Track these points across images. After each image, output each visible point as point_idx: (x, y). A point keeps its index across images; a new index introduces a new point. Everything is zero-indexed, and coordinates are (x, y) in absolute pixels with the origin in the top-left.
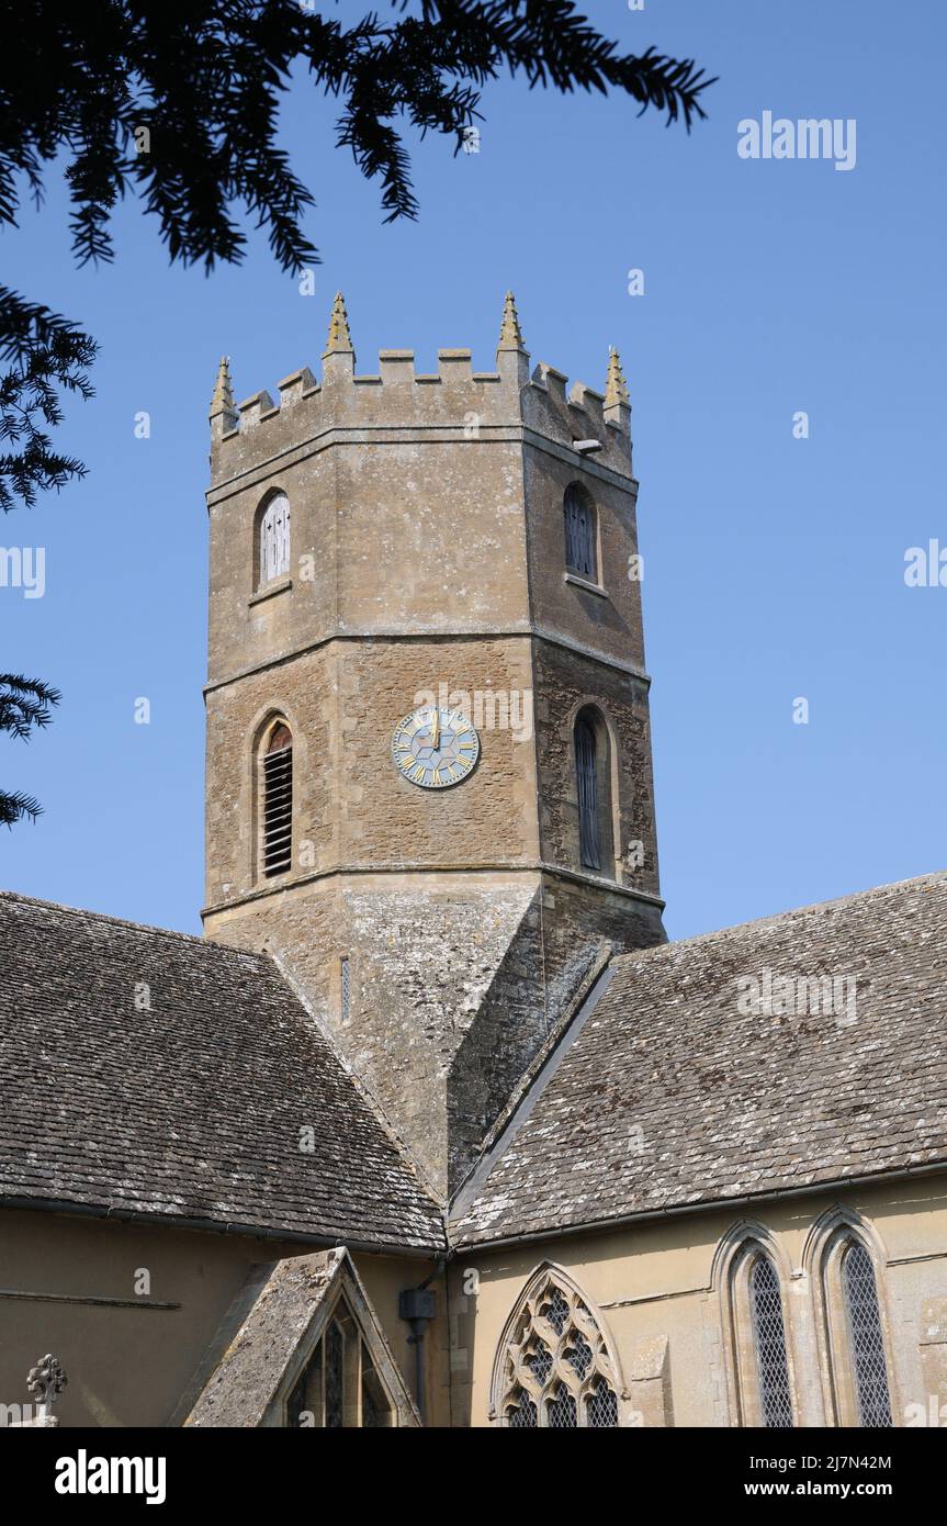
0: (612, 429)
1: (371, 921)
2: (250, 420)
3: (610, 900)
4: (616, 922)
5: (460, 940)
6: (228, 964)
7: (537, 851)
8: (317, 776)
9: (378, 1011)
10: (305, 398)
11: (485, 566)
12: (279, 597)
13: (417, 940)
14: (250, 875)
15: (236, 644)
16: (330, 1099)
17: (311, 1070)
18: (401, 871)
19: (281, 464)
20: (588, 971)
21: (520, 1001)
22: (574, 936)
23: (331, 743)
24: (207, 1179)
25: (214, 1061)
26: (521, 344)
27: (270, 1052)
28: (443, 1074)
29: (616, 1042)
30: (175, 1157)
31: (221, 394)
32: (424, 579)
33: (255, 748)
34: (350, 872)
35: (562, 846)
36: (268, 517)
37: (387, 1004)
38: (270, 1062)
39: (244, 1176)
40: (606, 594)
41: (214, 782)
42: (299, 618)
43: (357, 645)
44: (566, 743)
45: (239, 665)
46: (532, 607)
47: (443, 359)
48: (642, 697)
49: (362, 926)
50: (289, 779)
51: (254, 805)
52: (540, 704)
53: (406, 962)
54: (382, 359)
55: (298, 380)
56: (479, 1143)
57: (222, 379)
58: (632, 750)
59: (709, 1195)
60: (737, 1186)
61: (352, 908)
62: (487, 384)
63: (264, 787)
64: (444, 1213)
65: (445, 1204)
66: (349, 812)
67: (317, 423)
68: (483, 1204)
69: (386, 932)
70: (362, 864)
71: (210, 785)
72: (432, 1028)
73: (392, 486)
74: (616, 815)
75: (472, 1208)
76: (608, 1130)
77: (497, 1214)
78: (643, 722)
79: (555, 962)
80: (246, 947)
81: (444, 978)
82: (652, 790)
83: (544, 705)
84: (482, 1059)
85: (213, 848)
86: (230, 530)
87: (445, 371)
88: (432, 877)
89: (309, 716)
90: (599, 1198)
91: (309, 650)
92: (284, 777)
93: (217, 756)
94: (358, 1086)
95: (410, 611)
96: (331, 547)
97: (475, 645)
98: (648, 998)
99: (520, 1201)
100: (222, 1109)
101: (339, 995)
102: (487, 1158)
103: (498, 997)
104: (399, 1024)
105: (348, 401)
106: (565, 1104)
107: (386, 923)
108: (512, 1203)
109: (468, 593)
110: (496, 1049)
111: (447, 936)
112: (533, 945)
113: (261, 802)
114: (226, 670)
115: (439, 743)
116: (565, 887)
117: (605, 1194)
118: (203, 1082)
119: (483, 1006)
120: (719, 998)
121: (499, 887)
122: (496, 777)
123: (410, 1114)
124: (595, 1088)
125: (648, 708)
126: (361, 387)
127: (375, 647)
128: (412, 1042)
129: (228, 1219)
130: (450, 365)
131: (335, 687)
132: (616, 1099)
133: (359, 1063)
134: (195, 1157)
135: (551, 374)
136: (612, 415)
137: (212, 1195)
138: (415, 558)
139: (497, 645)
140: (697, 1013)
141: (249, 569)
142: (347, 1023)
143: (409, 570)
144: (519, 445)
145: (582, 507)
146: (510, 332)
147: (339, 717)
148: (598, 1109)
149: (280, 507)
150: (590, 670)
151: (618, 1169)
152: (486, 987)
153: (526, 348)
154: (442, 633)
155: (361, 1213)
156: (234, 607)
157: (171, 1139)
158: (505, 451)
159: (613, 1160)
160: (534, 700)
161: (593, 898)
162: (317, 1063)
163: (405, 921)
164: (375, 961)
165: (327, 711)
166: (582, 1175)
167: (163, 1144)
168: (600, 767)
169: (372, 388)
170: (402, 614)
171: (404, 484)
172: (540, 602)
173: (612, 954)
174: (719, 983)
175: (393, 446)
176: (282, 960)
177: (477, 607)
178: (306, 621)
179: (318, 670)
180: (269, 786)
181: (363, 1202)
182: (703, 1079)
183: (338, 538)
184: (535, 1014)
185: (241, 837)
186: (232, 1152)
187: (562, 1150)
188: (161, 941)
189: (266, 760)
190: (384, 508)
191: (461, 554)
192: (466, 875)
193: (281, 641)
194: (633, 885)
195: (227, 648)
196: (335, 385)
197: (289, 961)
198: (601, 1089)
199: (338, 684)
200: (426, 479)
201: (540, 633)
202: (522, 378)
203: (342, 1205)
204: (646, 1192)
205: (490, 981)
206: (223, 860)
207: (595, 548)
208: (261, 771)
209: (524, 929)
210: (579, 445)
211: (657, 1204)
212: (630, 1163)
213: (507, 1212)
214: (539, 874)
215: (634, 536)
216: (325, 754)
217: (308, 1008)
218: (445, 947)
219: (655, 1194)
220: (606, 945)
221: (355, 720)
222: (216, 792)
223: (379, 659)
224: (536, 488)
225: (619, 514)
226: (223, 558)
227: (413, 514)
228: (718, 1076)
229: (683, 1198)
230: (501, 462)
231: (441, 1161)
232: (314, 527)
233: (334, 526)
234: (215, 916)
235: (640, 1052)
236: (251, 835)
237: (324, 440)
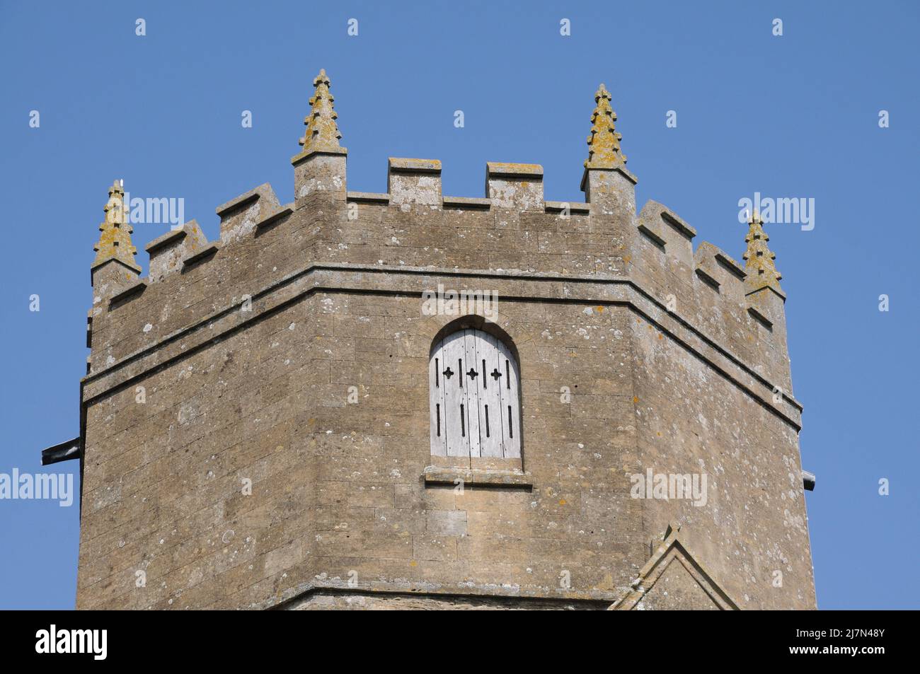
2: (416, 194)
10: (551, 210)
12: (497, 495)
15: (390, 535)
36: (449, 356)
42: (552, 544)
45: (401, 572)
47: (719, 258)
54: (664, 217)
55: (533, 178)
62: (760, 324)
73: (685, 408)
86: (370, 346)
87: (721, 277)
105: (633, 252)
126: (646, 239)
130: (725, 271)
138: (715, 532)
156: (383, 472)
169: (655, 248)
171: (696, 413)
190: (679, 436)
191: (756, 556)
227: (708, 463)
237: (606, 293)
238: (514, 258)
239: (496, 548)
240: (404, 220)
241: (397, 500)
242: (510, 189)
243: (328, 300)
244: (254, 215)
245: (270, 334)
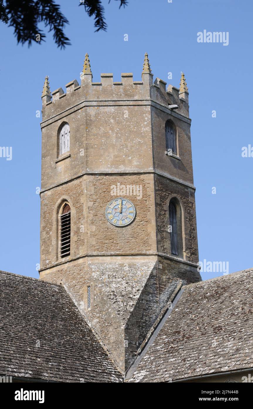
0: (182, 101)
1: (98, 273)
2: (56, 98)
3: (182, 266)
4: (183, 273)
5: (129, 280)
6: (48, 288)
7: (156, 248)
8: (79, 222)
9: (100, 305)
10: (75, 90)
11: (138, 149)
12: (66, 160)
13: (114, 280)
14: (56, 257)
15: (51, 176)
16: (84, 336)
17: (77, 326)
18: (108, 256)
19: (67, 113)
20: (174, 291)
21: (150, 301)
22: (169, 278)
23: (84, 211)
24: (40, 365)
25: (43, 323)
26: (150, 71)
27: (63, 319)
28: (123, 327)
29: (184, 316)
30: (29, 357)
31: (46, 89)
32: (116, 153)
33: (58, 213)
34: (91, 256)
35: (165, 247)
36: (62, 132)
37: (103, 302)
38: (62, 323)
39: (54, 364)
40: (180, 159)
41: (43, 224)
42: (73, 167)
43: (93, 176)
44: (166, 211)
45: (52, 184)
46: (154, 163)
47: (123, 77)
48: (193, 195)
49: (95, 275)
50: (70, 223)
51: (57, 233)
52: (157, 197)
53: (110, 287)
54: (102, 77)
55: (72, 84)
56: (136, 352)
57: (46, 83)
58: (189, 213)
59: (217, 371)
60: (227, 368)
61: (91, 269)
62: (138, 85)
63: (61, 226)
64: (124, 377)
65: (124, 373)
66: (90, 235)
67: (79, 99)
68: (137, 373)
69: (103, 277)
70: (95, 253)
71: (42, 226)
72: (119, 311)
73: (105, 121)
74: (184, 236)
75: (134, 375)
76: (181, 347)
77: (142, 377)
78: (193, 203)
79: (162, 288)
80: (54, 282)
81: (124, 293)
82: (196, 227)
83: (158, 198)
84: (137, 322)
85: (43, 248)
86: (49, 137)
87: (124, 81)
88: (119, 258)
89: (76, 202)
90: (178, 372)
91: (76, 178)
92: (68, 223)
93: (44, 215)
94: (93, 331)
95: (112, 165)
96: (84, 142)
97: (134, 176)
98: (195, 300)
99: (150, 372)
100: (45, 340)
101: (87, 299)
102: (139, 357)
103: (142, 300)
104: (108, 309)
105: (90, 91)
106: (166, 338)
107: (103, 274)
108: (148, 373)
109: (132, 158)
110: (142, 318)
111: (124, 278)
112: (154, 282)
113: (60, 231)
114: (47, 186)
115: (122, 211)
116: (166, 261)
117: (180, 370)
118: (39, 330)
119: (137, 303)
120: (220, 301)
121: (143, 261)
122: (142, 223)
123: (112, 341)
124: (176, 332)
125: (195, 198)
126: (95, 87)
127: (99, 177)
128: (112, 316)
129: (48, 379)
130: (125, 79)
131: (86, 191)
132: (184, 336)
133: (94, 323)
134: (36, 357)
135: (161, 82)
136: (182, 96)
137: (42, 370)
138: (113, 146)
139: (142, 177)
140: (212, 306)
141: (56, 150)
142: (89, 309)
143: (111, 150)
144: (150, 107)
145: (172, 128)
146: (146, 67)
147: (87, 202)
148: (177, 340)
149: (66, 129)
150: (174, 185)
151: (185, 361)
152: (138, 296)
153: (152, 72)
154: (123, 172)
155: (94, 377)
156: (50, 163)
157: (28, 351)
158: (145, 109)
159: (183, 358)
160: (155, 196)
161: (176, 265)
162: (79, 323)
163: (110, 273)
164: (99, 287)
165: (83, 200)
166: (172, 363)
167: (25, 352)
168: (178, 219)
169: (98, 87)
170: (109, 166)
171: (109, 120)
172: (157, 161)
173: (182, 285)
174: (220, 295)
175: (106, 107)
176: (67, 287)
177: (135, 163)
178: (75, 168)
179: (80, 185)
180: (62, 226)
181: (95, 373)
182: (215, 329)
183: (87, 139)
184: (155, 306)
185: (53, 244)
186: (49, 355)
187: (165, 354)
188: (25, 281)
189: (62, 217)
190: (102, 129)
191: (129, 145)
192: (131, 257)
193: (67, 175)
194: (190, 261)
195: (48, 177)
196: (85, 86)
197: (69, 287)
198: (179, 332)
199: (87, 190)
200: (117, 119)
201: (157, 172)
202: (150, 83)
203: (88, 374)
204: (195, 369)
205: (139, 294)
206: (47, 252)
207: (176, 143)
208: (60, 220)
209: (152, 276)
210: (171, 107)
211: (199, 374)
212: (189, 359)
213: (146, 377)
214: (157, 257)
215: (189, 138)
216: (82, 214)
217: (76, 304)
218: (124, 282)
219: (198, 370)
220: (180, 282)
221: (93, 203)
222: (44, 228)
223: (101, 181)
224: (155, 121)
225: (184, 130)
226: (47, 146)
227: (113, 130)
228: (220, 328)
229: (208, 371)
230: (143, 113)
231: (123, 358)
232: (78, 135)
233: (85, 135)
234: (44, 272)
235: (192, 320)
236: (56, 243)
238: (69, 105)
239: (65, 172)
240: (54, 105)
241: (52, 168)
242: (69, 89)
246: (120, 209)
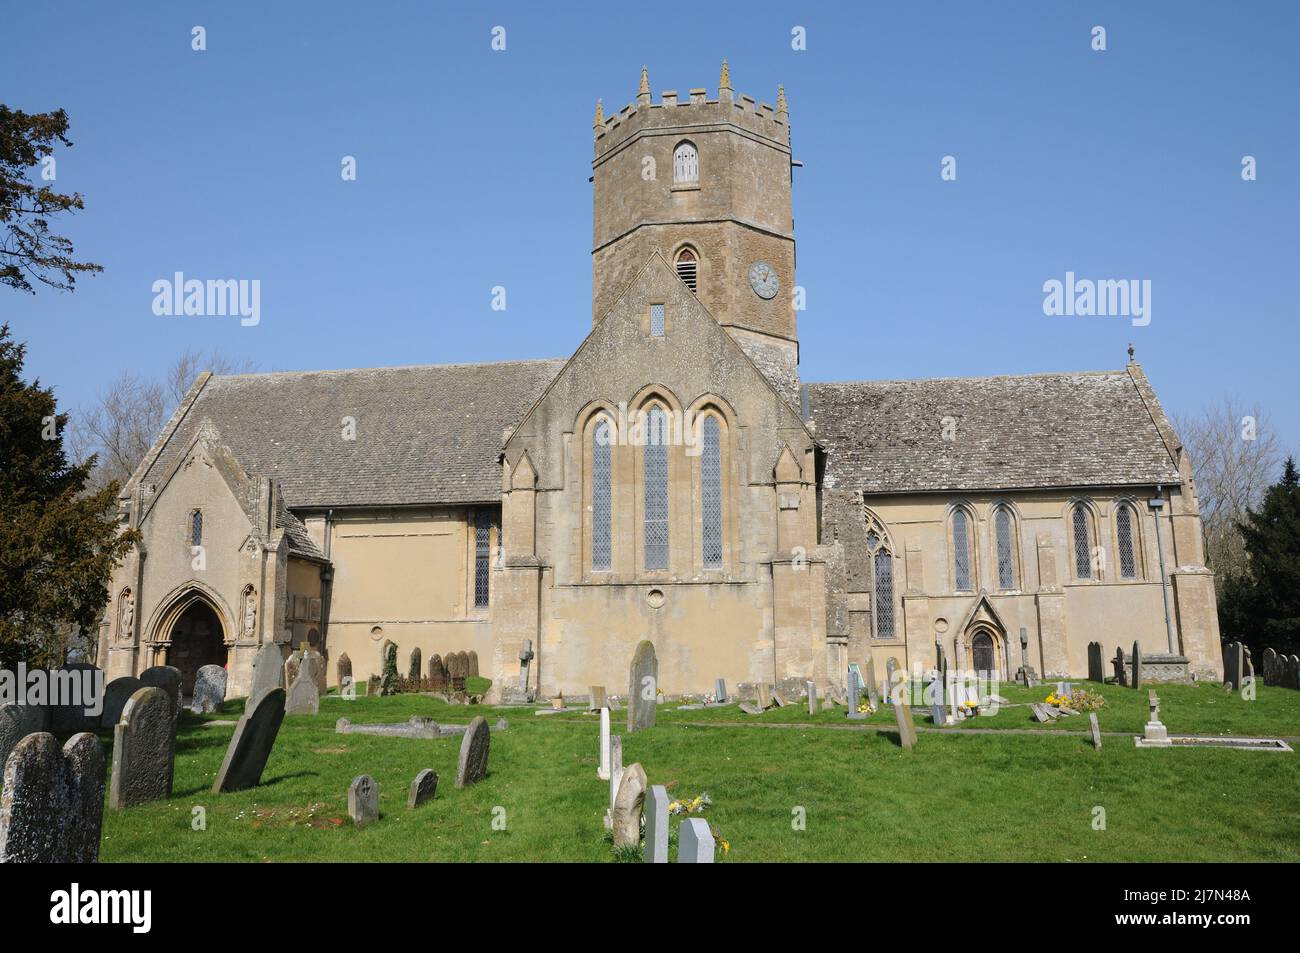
2: (669, 103)
5: (781, 366)
8: (717, 280)
10: (707, 104)
11: (779, 205)
12: (690, 193)
13: (767, 363)
15: (662, 207)
18: (753, 331)
19: (693, 130)
23: (727, 267)
32: (759, 204)
33: (674, 259)
34: (736, 327)
36: (679, 152)
42: (704, 205)
43: (737, 226)
45: (666, 218)
47: (764, 107)
50: (695, 277)
54: (744, 99)
55: (703, 93)
57: (645, 77)
59: (952, 487)
60: (963, 486)
62: (778, 125)
66: (735, 300)
67: (716, 118)
70: (741, 325)
73: (748, 158)
76: (868, 456)
81: (783, 382)
86: (658, 152)
87: (764, 112)
88: (763, 336)
89: (711, 252)
91: (712, 222)
92: (691, 275)
95: (755, 217)
96: (727, 178)
97: (776, 239)
105: (731, 112)
109: (773, 216)
111: (776, 364)
114: (655, 218)
115: (766, 278)
117: (891, 482)
120: (882, 410)
121: (788, 346)
122: (783, 299)
126: (737, 108)
127: (744, 229)
130: (766, 110)
138: (757, 194)
139: (783, 241)
141: (670, 174)
143: (754, 198)
147: (731, 256)
149: (687, 149)
154: (765, 230)
156: (661, 189)
158: (784, 157)
159: (883, 468)
163: (761, 353)
165: (723, 252)
166: (870, 473)
169: (740, 110)
170: (752, 217)
171: (752, 159)
174: (876, 404)
175: (748, 140)
177: (777, 223)
178: (710, 207)
179: (720, 232)
182: (904, 442)
183: (730, 174)
189: (679, 265)
191: (771, 198)
192: (773, 338)
195: (656, 208)
196: (725, 102)
198: (847, 438)
199: (729, 241)
200: (759, 159)
204: (914, 483)
211: (926, 488)
212: (894, 471)
216: (723, 271)
218: (777, 368)
219: (921, 484)
221: (736, 260)
223: (745, 235)
227: (755, 173)
228: (912, 442)
230: (783, 162)
232: (714, 165)
233: (728, 169)
235: (855, 426)
237: (722, 127)
238: (697, 120)
239: (690, 208)
240: (666, 111)
241: (664, 197)
242: (696, 98)
243: (645, 139)
244: (628, 112)
245: (632, 150)
246: (763, 277)
